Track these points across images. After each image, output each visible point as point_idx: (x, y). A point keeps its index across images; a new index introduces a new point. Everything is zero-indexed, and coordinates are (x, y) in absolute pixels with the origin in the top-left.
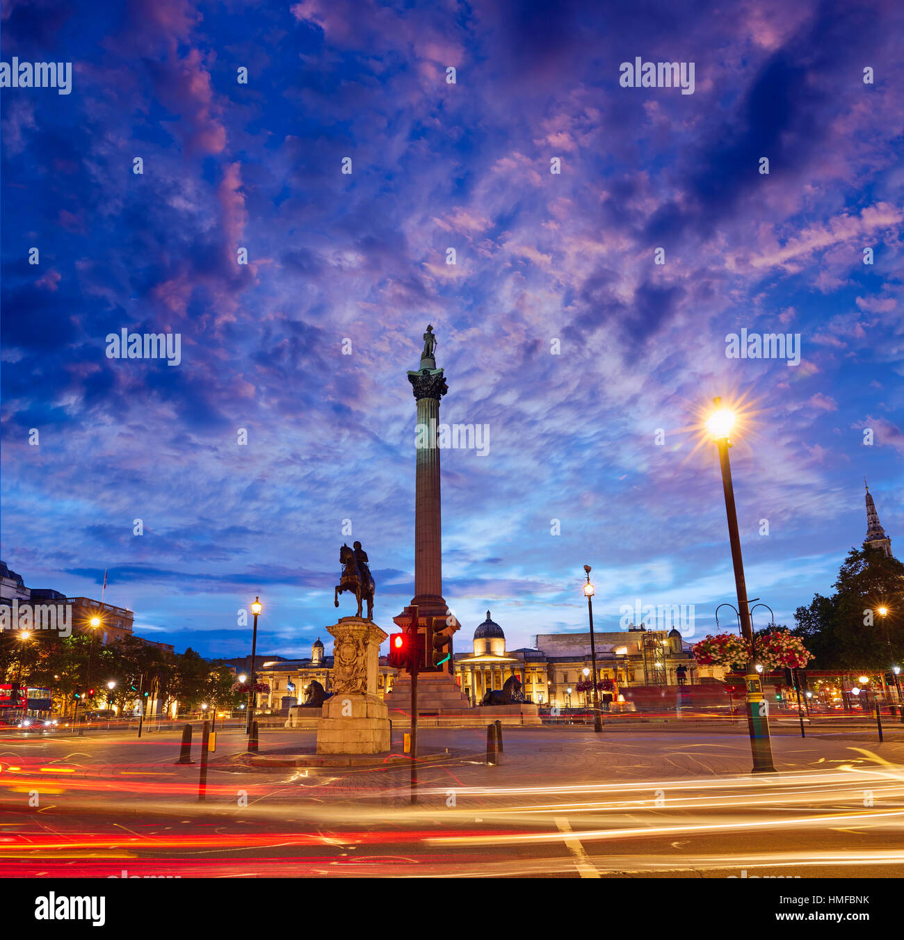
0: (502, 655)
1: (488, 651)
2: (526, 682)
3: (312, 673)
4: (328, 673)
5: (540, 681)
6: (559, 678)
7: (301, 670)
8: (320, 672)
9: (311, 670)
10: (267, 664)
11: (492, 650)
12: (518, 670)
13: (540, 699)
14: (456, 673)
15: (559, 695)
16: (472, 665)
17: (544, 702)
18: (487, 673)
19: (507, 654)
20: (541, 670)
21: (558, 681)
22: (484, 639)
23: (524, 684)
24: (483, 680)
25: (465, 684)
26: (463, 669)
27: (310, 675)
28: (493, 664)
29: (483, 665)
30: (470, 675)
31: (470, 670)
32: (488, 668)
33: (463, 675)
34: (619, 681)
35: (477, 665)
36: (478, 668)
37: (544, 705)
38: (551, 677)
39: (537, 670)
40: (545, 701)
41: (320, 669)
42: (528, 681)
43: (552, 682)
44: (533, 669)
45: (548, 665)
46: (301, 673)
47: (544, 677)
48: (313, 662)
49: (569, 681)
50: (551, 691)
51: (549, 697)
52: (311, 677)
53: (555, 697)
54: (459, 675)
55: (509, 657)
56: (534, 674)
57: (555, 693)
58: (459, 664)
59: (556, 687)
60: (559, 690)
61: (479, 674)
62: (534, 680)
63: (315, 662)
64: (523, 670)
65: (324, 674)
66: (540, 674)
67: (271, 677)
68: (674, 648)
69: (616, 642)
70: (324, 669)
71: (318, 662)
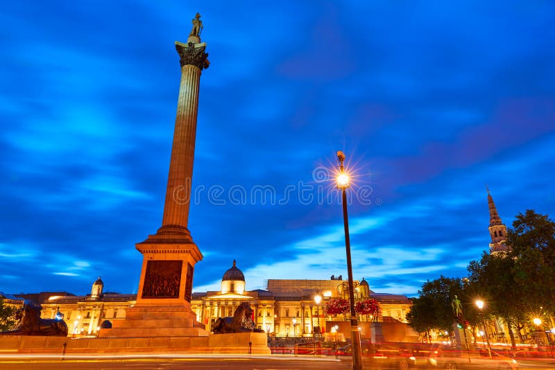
0: (242, 293)
1: (232, 291)
2: (258, 315)
3: (90, 306)
5: (268, 315)
6: (283, 313)
7: (80, 303)
8: (96, 305)
9: (89, 303)
10: (52, 298)
11: (235, 290)
12: (253, 306)
13: (268, 329)
14: (206, 307)
15: (282, 326)
16: (219, 301)
17: (271, 332)
18: (230, 307)
19: (245, 293)
20: (270, 306)
21: (281, 316)
22: (230, 281)
23: (256, 317)
25: (212, 316)
26: (211, 304)
27: (87, 307)
28: (234, 301)
29: (227, 301)
30: (216, 309)
31: (217, 305)
32: (230, 303)
33: (211, 309)
34: (325, 317)
35: (223, 301)
36: (223, 303)
37: (271, 334)
38: (277, 312)
39: (267, 306)
40: (272, 331)
41: (96, 303)
42: (260, 315)
43: (278, 316)
44: (264, 305)
45: (275, 303)
46: (80, 306)
47: (272, 312)
48: (92, 297)
49: (290, 316)
50: (277, 323)
51: (275, 328)
52: (88, 309)
53: (279, 328)
54: (209, 308)
55: (248, 295)
56: (264, 310)
57: (279, 324)
58: (209, 300)
59: (280, 320)
60: (282, 322)
61: (223, 308)
62: (264, 314)
64: (257, 306)
65: (99, 307)
66: (269, 310)
67: (53, 309)
68: (364, 294)
69: (324, 288)
70: (100, 303)
71: (95, 296)
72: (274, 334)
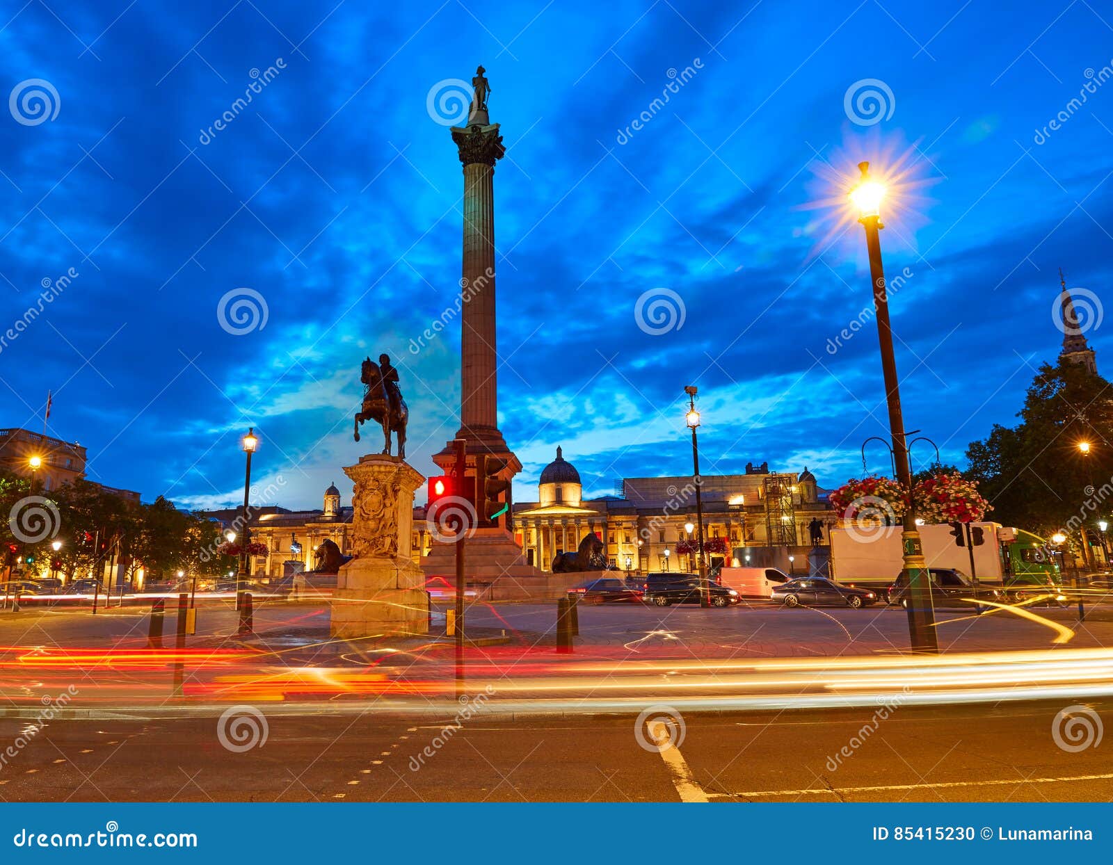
0: (577, 504)
1: (559, 500)
2: (609, 541)
3: (325, 529)
4: (346, 529)
5: (628, 540)
7: (309, 525)
8: (335, 527)
9: (322, 525)
10: (264, 518)
11: (564, 498)
12: (599, 525)
13: (628, 563)
14: (516, 529)
15: (653, 558)
16: (538, 519)
17: (633, 569)
18: (558, 529)
19: (583, 504)
20: (630, 525)
22: (554, 484)
24: (552, 539)
25: (528, 544)
26: (525, 524)
27: (321, 532)
28: (565, 518)
29: (551, 518)
30: (534, 531)
31: (534, 526)
32: (558, 522)
33: (525, 533)
34: (733, 540)
35: (544, 519)
36: (545, 523)
37: (634, 571)
39: (625, 525)
40: (635, 566)
41: (334, 524)
42: (612, 540)
44: (619, 524)
45: (639, 519)
46: (310, 530)
47: (633, 535)
48: (326, 515)
49: (666, 540)
50: (643, 553)
51: (640, 561)
52: (323, 535)
53: (648, 561)
54: (520, 532)
55: (587, 508)
56: (619, 532)
57: (647, 556)
58: (520, 517)
59: (648, 548)
60: (653, 552)
61: (546, 531)
62: (620, 538)
63: (329, 514)
64: (605, 526)
65: (340, 531)
66: (627, 532)
67: (269, 535)
68: (806, 498)
69: (729, 488)
70: (340, 525)
71: (331, 514)
72: (638, 571)
